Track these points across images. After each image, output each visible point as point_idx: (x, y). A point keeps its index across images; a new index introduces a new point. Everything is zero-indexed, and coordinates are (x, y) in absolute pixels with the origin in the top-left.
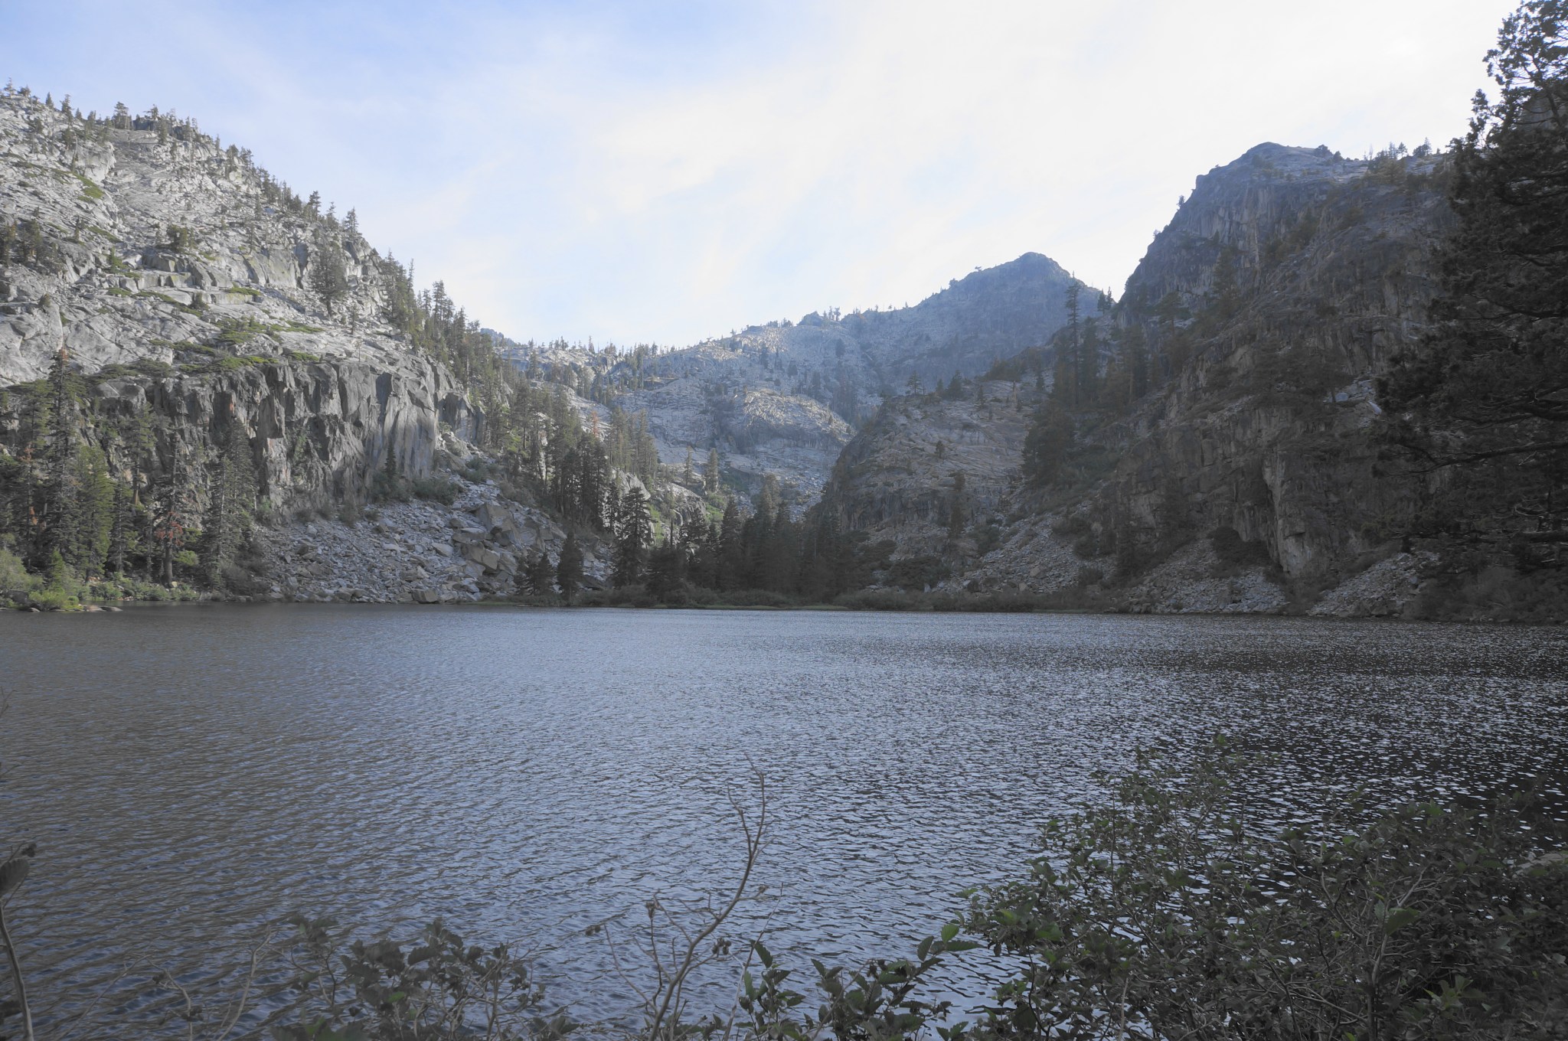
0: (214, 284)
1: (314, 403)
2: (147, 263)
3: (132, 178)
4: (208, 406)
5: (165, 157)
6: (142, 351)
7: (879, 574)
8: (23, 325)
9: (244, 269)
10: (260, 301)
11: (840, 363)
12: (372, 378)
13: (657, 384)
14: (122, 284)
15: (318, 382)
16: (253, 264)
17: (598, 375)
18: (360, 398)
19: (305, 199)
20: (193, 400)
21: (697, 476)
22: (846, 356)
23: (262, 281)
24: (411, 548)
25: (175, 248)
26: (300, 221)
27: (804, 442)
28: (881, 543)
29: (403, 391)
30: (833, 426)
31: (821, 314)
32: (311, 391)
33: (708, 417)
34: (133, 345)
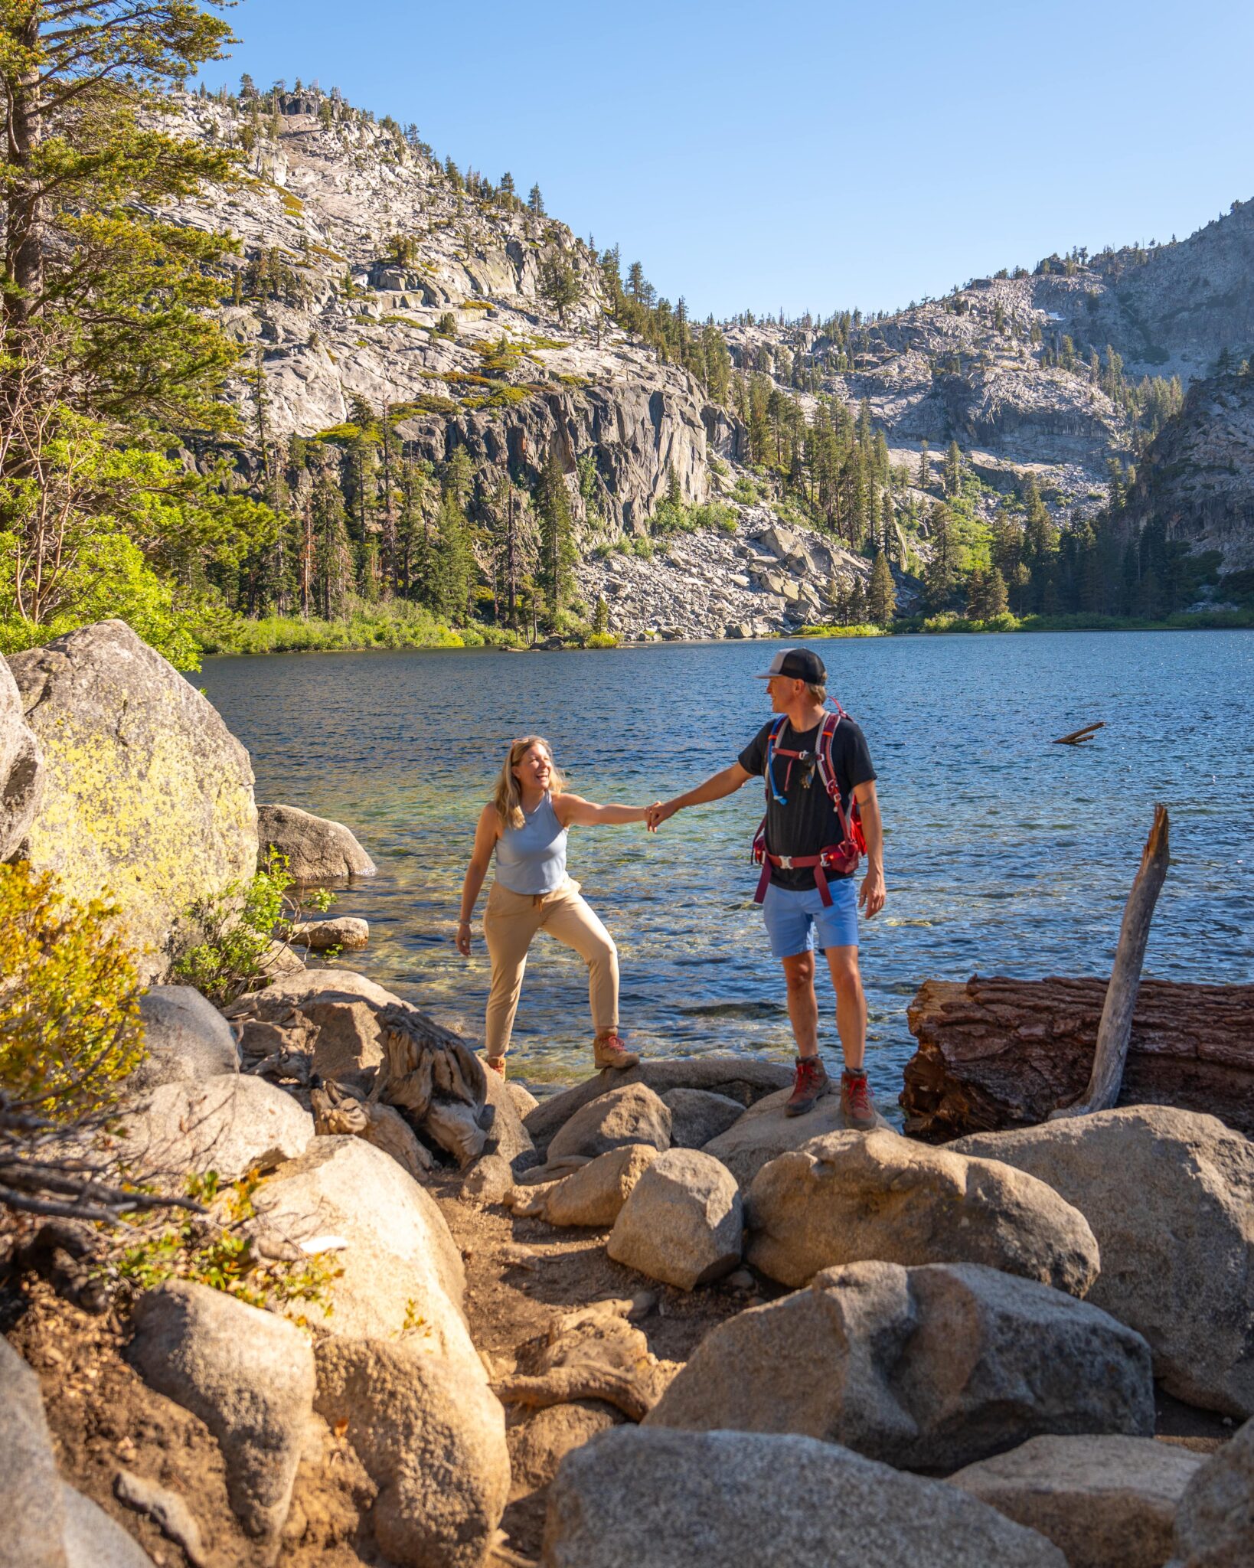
0: (447, 301)
1: (595, 432)
2: (378, 282)
3: (311, 178)
4: (503, 441)
5: (337, 147)
6: (417, 387)
7: (1205, 589)
8: (302, 369)
9: (467, 279)
10: (496, 315)
11: (1094, 322)
12: (645, 399)
13: (869, 363)
14: (364, 310)
15: (596, 408)
16: (474, 271)
17: (797, 356)
18: (635, 421)
19: (495, 184)
20: (489, 436)
21: (935, 477)
22: (1101, 312)
23: (486, 292)
24: (709, 581)
25: (399, 262)
26: (503, 213)
27: (1062, 428)
28: (1206, 554)
29: (675, 410)
30: (1096, 406)
31: (1062, 257)
32: (591, 419)
33: (940, 402)
34: (406, 380)
